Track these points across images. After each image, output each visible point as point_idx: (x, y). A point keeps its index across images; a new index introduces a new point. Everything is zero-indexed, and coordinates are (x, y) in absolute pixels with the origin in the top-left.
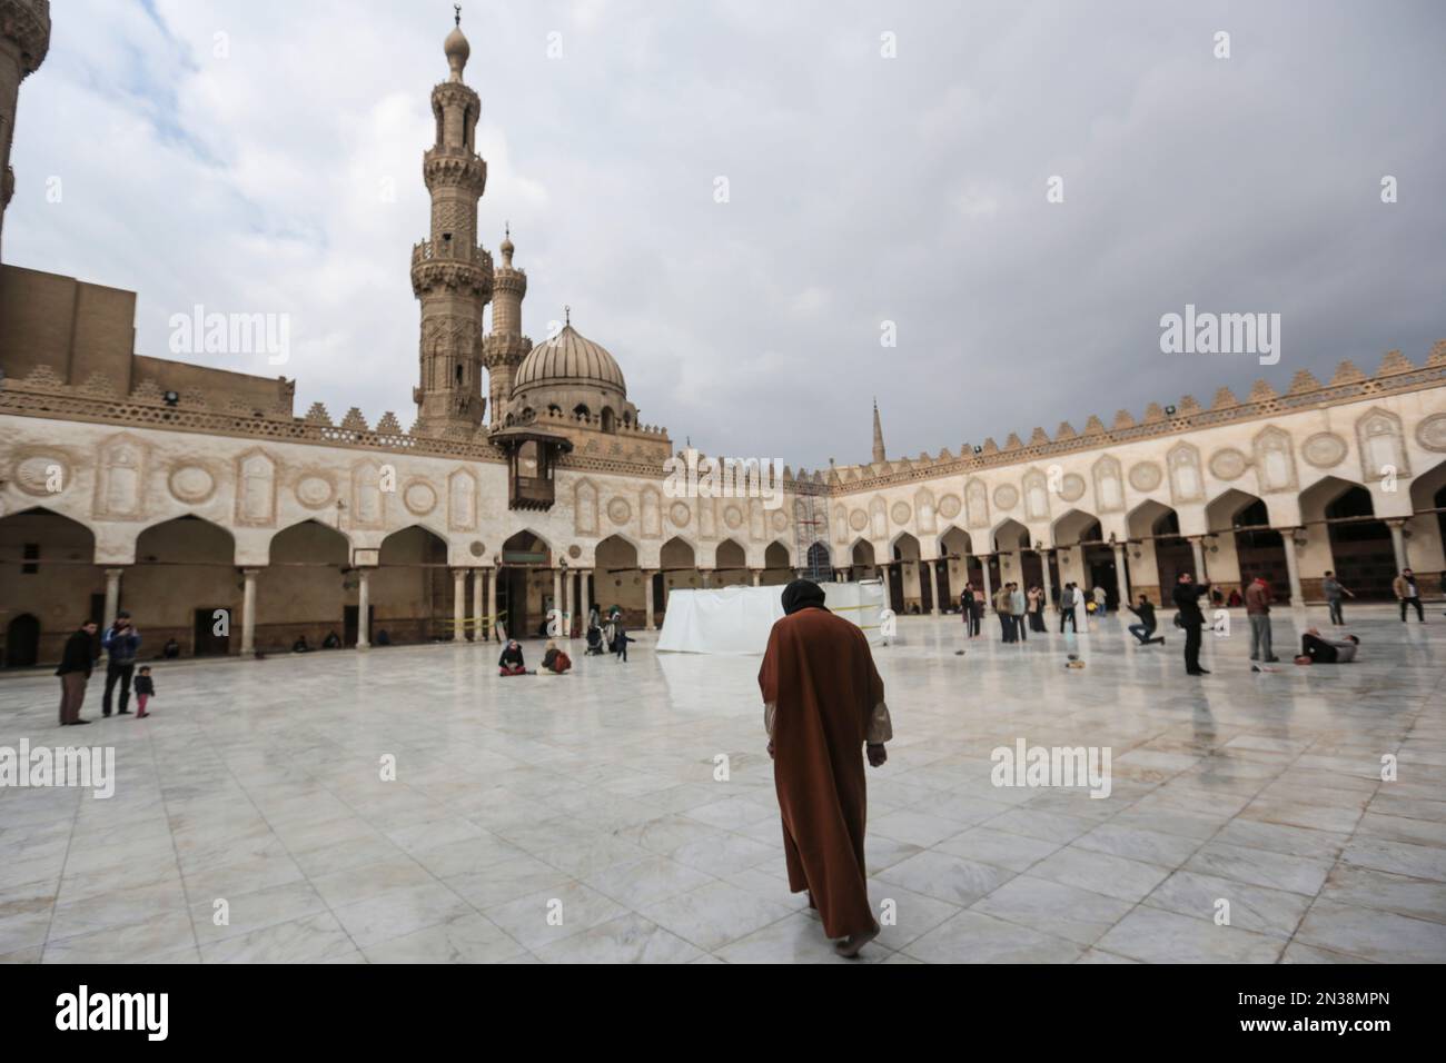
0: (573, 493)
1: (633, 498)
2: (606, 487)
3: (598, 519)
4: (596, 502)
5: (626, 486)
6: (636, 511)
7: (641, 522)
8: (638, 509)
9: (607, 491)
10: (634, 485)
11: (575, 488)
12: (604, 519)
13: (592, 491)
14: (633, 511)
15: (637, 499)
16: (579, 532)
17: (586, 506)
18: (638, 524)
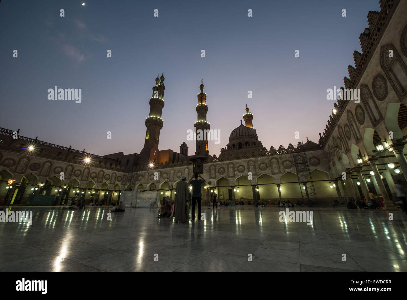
0: (209, 169)
1: (225, 167)
2: (218, 165)
3: (215, 174)
4: (215, 170)
5: (224, 164)
6: (226, 170)
7: (228, 173)
8: (227, 170)
9: (218, 167)
10: (226, 163)
11: (210, 168)
12: (217, 174)
13: (214, 167)
14: (226, 171)
15: (227, 167)
16: (211, 178)
17: (213, 171)
18: (227, 174)
